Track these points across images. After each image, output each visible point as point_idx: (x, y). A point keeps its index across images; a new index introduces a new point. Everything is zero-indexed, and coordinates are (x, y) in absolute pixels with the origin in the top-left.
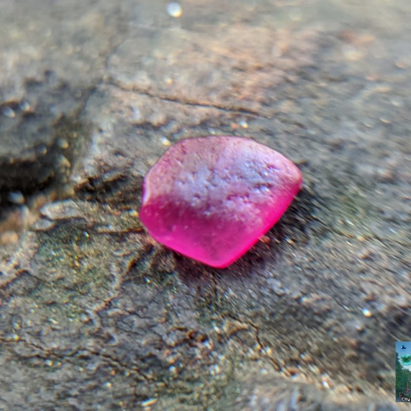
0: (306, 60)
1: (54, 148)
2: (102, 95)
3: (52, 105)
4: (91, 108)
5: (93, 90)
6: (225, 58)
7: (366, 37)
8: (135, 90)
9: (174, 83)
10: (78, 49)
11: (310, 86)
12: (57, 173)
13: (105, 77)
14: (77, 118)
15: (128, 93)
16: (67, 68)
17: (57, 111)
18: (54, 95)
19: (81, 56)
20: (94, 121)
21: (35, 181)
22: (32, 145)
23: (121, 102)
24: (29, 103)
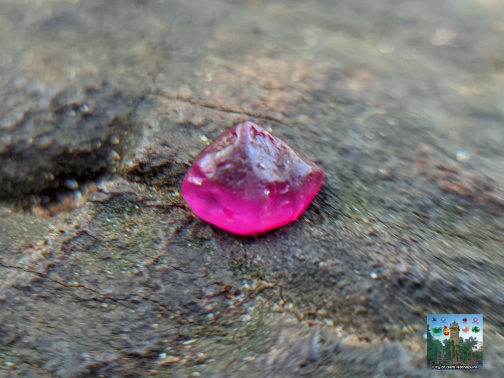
0: (318, 86)
1: (107, 143)
2: (150, 102)
3: (107, 109)
4: (140, 112)
5: (142, 99)
6: (254, 79)
7: (365, 75)
8: (179, 98)
9: (212, 95)
10: (130, 69)
11: (322, 106)
12: (108, 164)
13: (153, 89)
14: (129, 119)
15: (173, 101)
16: (120, 82)
17: (111, 114)
18: (109, 101)
19: (132, 74)
20: (144, 120)
21: (89, 169)
22: (89, 139)
23: (167, 107)
24: (88, 105)
